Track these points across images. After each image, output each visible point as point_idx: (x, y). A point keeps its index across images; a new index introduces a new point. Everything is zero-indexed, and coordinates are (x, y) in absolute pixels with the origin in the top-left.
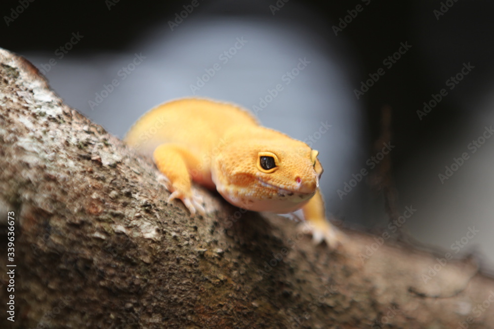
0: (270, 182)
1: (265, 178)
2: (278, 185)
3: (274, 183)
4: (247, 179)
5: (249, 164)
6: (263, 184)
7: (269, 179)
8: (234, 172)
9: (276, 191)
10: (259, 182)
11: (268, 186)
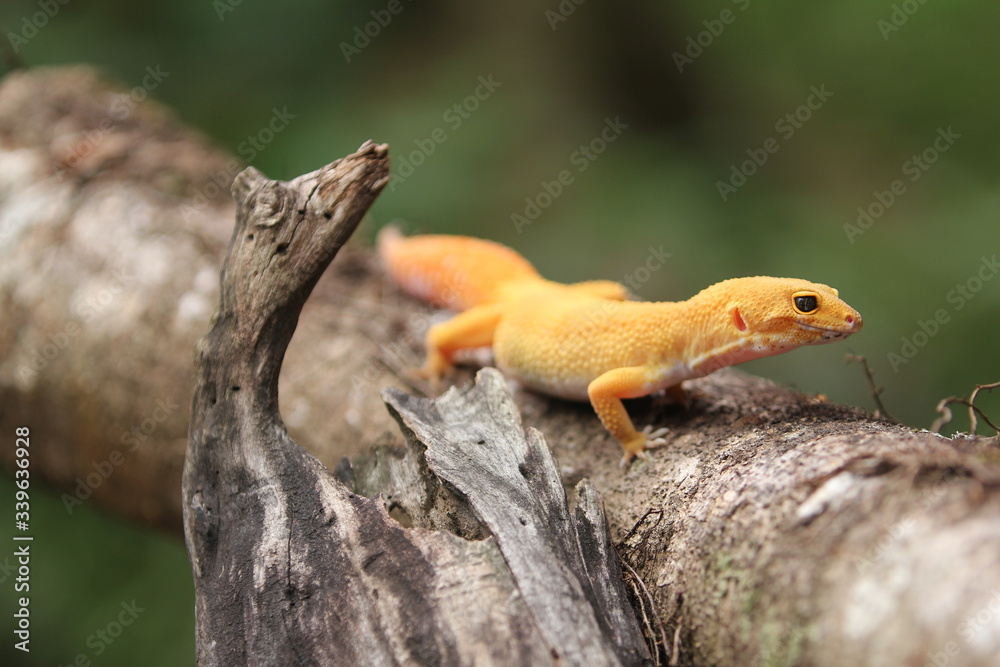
0: (814, 324)
1: (808, 320)
2: (825, 326)
3: (819, 325)
4: (784, 324)
5: (786, 307)
6: (804, 327)
7: (813, 321)
8: (766, 319)
9: (820, 334)
10: (799, 326)
11: (811, 329)
